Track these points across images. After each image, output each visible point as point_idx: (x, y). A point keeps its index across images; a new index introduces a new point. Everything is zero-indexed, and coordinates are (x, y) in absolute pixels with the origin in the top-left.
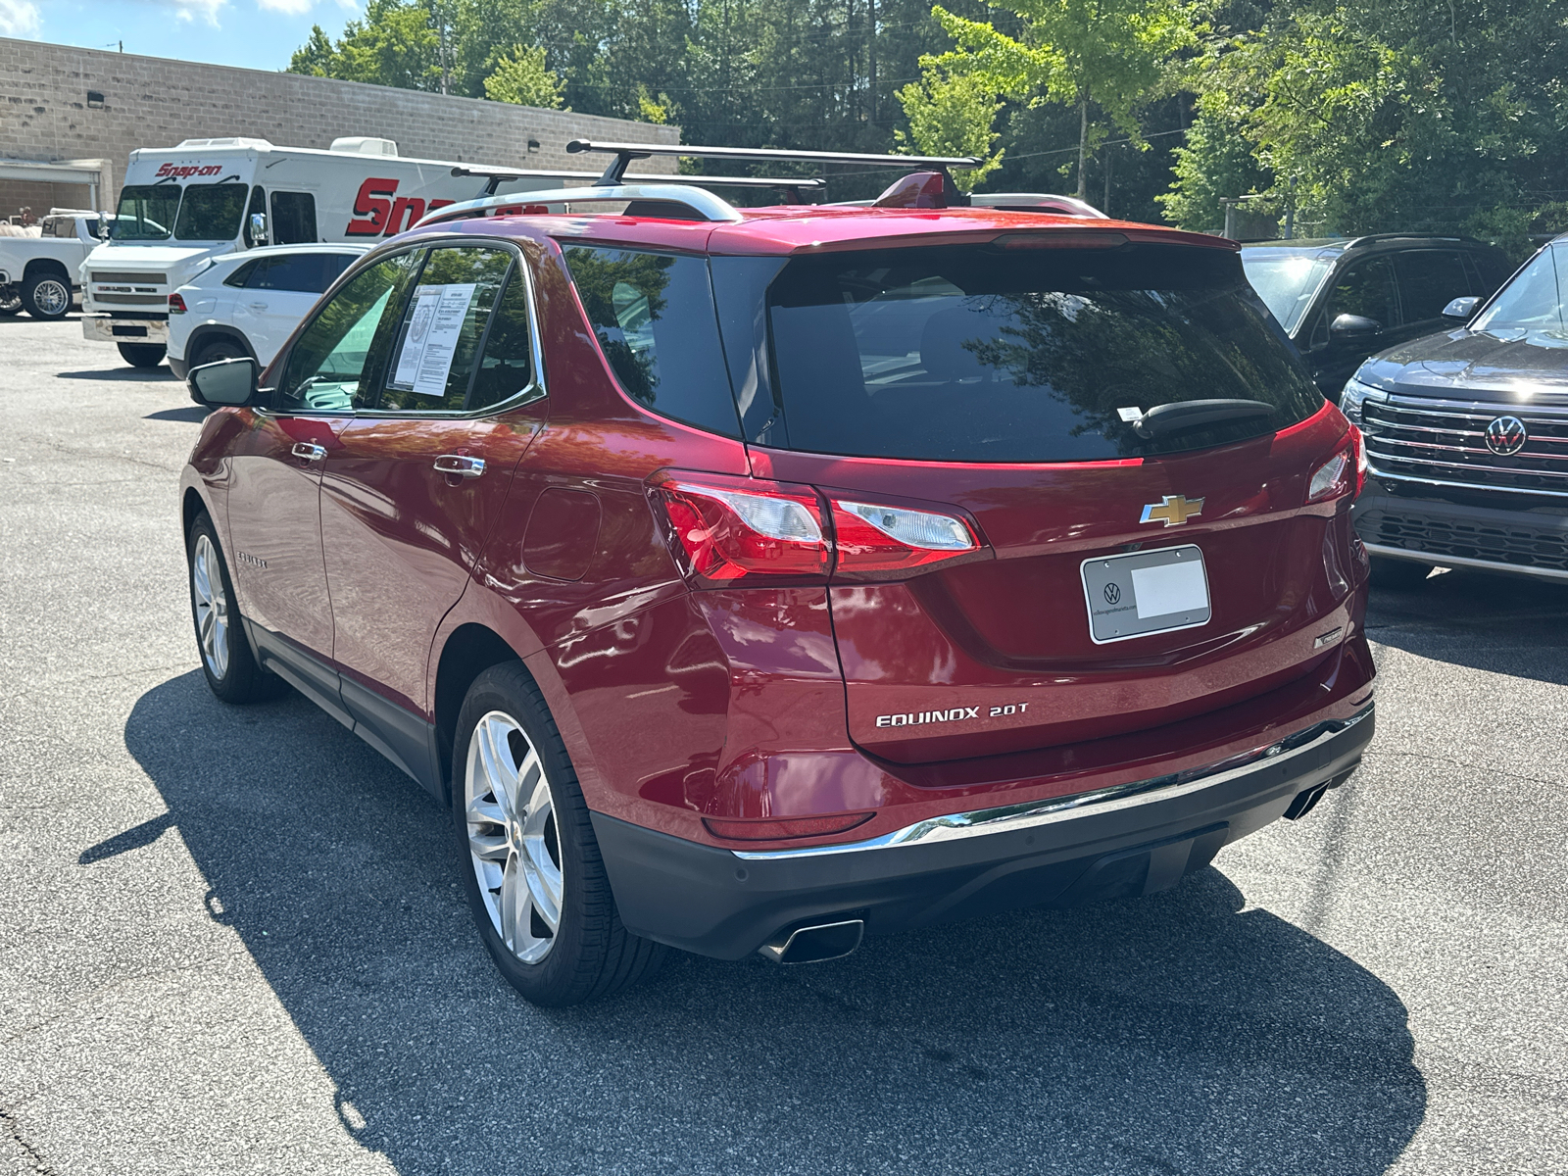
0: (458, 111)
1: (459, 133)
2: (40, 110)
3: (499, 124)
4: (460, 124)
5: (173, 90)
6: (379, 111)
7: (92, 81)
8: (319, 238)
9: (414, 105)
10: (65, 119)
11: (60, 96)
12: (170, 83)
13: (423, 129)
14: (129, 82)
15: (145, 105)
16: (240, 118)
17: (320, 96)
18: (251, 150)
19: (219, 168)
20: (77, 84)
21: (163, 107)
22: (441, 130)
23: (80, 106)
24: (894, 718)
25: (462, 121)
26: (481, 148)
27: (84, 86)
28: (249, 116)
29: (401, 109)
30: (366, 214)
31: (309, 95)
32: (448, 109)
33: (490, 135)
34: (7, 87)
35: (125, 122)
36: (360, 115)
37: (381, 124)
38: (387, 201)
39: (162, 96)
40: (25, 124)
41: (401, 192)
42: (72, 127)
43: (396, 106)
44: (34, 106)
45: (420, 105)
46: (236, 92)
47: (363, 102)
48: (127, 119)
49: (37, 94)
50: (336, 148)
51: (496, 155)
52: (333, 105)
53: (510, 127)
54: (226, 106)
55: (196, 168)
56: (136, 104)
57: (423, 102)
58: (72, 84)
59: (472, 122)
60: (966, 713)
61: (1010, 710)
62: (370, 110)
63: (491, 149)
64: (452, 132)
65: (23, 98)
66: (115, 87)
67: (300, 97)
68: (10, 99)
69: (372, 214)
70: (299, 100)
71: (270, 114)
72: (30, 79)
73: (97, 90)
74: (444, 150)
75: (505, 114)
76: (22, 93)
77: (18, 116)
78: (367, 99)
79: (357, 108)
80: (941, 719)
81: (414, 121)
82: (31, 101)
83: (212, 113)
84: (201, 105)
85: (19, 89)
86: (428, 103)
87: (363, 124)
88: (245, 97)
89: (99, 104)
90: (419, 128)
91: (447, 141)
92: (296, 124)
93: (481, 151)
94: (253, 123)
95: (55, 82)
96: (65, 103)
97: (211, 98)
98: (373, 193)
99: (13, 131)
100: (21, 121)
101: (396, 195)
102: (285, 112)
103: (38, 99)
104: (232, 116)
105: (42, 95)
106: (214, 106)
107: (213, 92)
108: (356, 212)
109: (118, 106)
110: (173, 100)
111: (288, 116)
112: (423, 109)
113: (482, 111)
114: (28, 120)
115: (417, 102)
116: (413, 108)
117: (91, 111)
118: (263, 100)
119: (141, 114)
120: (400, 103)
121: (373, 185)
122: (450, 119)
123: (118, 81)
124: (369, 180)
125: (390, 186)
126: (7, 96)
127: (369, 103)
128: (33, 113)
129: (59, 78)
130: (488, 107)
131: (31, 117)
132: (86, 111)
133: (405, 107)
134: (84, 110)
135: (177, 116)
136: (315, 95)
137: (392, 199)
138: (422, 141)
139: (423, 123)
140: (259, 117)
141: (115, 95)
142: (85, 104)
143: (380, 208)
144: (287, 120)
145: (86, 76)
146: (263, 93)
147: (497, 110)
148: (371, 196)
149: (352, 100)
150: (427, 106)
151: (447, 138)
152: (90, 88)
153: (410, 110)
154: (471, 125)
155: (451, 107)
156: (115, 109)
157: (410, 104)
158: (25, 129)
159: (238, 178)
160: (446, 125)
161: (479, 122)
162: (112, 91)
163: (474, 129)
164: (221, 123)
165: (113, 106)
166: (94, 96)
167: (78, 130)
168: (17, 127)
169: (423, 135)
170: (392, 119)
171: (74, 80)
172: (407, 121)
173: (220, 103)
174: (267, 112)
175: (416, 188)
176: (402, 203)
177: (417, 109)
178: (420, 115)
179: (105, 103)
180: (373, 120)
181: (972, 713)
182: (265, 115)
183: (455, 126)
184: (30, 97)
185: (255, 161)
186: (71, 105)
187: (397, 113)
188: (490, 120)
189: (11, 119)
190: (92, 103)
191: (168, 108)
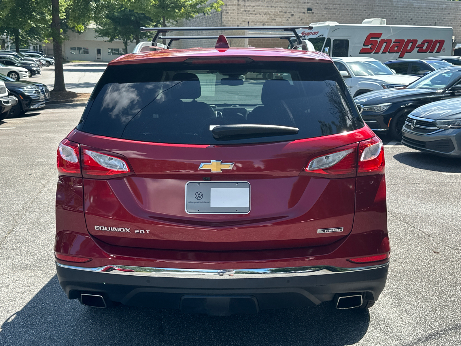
0: (437, 5)
1: (437, 13)
2: (292, 15)
3: (454, 9)
4: (437, 10)
5: (335, 5)
6: (406, 7)
7: (309, 4)
8: (349, 55)
9: (420, 4)
10: (300, 17)
11: (299, 10)
12: (334, 3)
13: (423, 13)
14: (321, 4)
15: (325, 11)
16: (356, 13)
17: (385, 4)
18: (328, 26)
19: (318, 32)
20: (305, 6)
21: (331, 11)
22: (429, 13)
23: (304, 13)
24: (100, 227)
25: (438, 9)
26: (445, 18)
27: (307, 6)
28: (359, 13)
29: (415, 6)
30: (368, 46)
31: (381, 3)
32: (433, 5)
33: (449, 14)
34: (284, 8)
35: (318, 17)
36: (399, 9)
37: (406, 12)
38: (377, 41)
39: (330, 8)
40: (288, 20)
41: (382, 38)
42: (301, 20)
43: (413, 5)
44: (291, 14)
45: (422, 4)
46: (355, 4)
47: (401, 5)
48: (319, 16)
49: (292, 10)
50: (365, 23)
51: (450, 21)
52: (389, 6)
53: (458, 10)
54: (352, 10)
55: (311, 33)
56: (322, 11)
57: (424, 3)
58: (303, 6)
59: (442, 9)
60: (125, 230)
61: (142, 232)
62: (403, 7)
63: (449, 19)
64: (434, 13)
65: (288, 11)
66: (316, 6)
67: (378, 4)
68: (284, 12)
69: (370, 46)
70: (377, 6)
71: (367, 11)
72: (291, 5)
73: (311, 7)
74: (430, 20)
75: (456, 5)
76: (288, 10)
77: (286, 18)
78: (402, 3)
79: (398, 7)
80: (116, 230)
81: (419, 10)
82: (290, 12)
83: (346, 12)
84: (343, 10)
85: (287, 9)
86: (426, 3)
87: (400, 13)
88: (359, 6)
89: (310, 12)
90: (421, 13)
91: (431, 17)
92: (375, 14)
93: (444, 20)
94: (360, 15)
95: (298, 5)
96: (300, 12)
97: (347, 7)
98: (371, 38)
99: (284, 22)
100: (286, 19)
101: (380, 39)
102: (372, 10)
103: (292, 12)
104: (353, 13)
105: (293, 10)
106: (348, 10)
107: (348, 5)
108: (364, 45)
109: (317, 12)
110: (334, 9)
111: (373, 11)
112: (423, 6)
113: (447, 5)
114: (288, 19)
115: (421, 3)
116: (419, 5)
117: (308, 14)
118: (365, 7)
119: (323, 14)
120: (415, 4)
121: (372, 35)
122: (434, 9)
123: (317, 4)
124: (371, 34)
125: (379, 35)
126: (283, 11)
127: (403, 5)
128: (290, 16)
129: (299, 4)
130: (450, 3)
131: (289, 18)
132: (307, 15)
133: (416, 5)
134: (306, 14)
135: (335, 14)
136: (383, 4)
137: (379, 40)
138: (422, 17)
139: (423, 11)
140: (362, 13)
141: (316, 8)
142: (306, 12)
143: (374, 44)
144: (372, 13)
145: (308, 3)
146: (365, 4)
147: (453, 4)
148: (371, 39)
149: (397, 4)
150: (425, 4)
151: (431, 16)
152: (308, 7)
153: (418, 6)
154: (441, 10)
155: (435, 4)
156: (315, 13)
157: (418, 4)
158: (287, 22)
159: (323, 35)
160: (432, 11)
161: (445, 9)
162: (315, 7)
163: (443, 12)
164: (349, 16)
165: (315, 12)
166: (309, 9)
167: (303, 21)
168: (285, 21)
169: (422, 15)
170: (411, 10)
171: (304, 4)
172: (416, 10)
173: (350, 9)
174: (366, 10)
175: (389, 35)
176: (383, 41)
177: (421, 6)
178: (422, 8)
179: (313, 11)
180: (404, 11)
181: (128, 230)
182: (364, 12)
183: (435, 11)
184: (290, 11)
185: (329, 29)
186: (302, 13)
187: (413, 8)
188: (449, 8)
189: (284, 19)
190: (308, 12)
191: (332, 11)
